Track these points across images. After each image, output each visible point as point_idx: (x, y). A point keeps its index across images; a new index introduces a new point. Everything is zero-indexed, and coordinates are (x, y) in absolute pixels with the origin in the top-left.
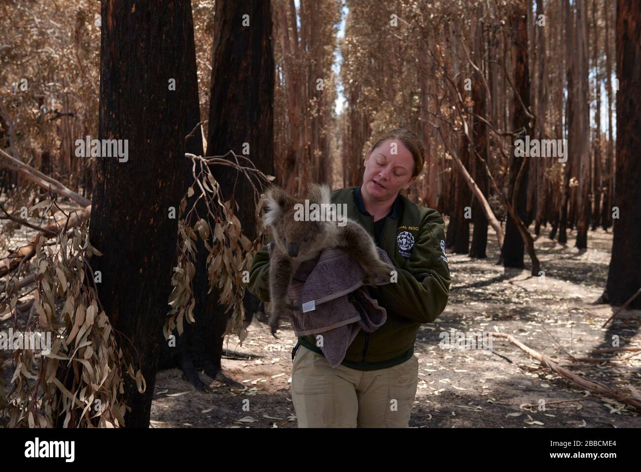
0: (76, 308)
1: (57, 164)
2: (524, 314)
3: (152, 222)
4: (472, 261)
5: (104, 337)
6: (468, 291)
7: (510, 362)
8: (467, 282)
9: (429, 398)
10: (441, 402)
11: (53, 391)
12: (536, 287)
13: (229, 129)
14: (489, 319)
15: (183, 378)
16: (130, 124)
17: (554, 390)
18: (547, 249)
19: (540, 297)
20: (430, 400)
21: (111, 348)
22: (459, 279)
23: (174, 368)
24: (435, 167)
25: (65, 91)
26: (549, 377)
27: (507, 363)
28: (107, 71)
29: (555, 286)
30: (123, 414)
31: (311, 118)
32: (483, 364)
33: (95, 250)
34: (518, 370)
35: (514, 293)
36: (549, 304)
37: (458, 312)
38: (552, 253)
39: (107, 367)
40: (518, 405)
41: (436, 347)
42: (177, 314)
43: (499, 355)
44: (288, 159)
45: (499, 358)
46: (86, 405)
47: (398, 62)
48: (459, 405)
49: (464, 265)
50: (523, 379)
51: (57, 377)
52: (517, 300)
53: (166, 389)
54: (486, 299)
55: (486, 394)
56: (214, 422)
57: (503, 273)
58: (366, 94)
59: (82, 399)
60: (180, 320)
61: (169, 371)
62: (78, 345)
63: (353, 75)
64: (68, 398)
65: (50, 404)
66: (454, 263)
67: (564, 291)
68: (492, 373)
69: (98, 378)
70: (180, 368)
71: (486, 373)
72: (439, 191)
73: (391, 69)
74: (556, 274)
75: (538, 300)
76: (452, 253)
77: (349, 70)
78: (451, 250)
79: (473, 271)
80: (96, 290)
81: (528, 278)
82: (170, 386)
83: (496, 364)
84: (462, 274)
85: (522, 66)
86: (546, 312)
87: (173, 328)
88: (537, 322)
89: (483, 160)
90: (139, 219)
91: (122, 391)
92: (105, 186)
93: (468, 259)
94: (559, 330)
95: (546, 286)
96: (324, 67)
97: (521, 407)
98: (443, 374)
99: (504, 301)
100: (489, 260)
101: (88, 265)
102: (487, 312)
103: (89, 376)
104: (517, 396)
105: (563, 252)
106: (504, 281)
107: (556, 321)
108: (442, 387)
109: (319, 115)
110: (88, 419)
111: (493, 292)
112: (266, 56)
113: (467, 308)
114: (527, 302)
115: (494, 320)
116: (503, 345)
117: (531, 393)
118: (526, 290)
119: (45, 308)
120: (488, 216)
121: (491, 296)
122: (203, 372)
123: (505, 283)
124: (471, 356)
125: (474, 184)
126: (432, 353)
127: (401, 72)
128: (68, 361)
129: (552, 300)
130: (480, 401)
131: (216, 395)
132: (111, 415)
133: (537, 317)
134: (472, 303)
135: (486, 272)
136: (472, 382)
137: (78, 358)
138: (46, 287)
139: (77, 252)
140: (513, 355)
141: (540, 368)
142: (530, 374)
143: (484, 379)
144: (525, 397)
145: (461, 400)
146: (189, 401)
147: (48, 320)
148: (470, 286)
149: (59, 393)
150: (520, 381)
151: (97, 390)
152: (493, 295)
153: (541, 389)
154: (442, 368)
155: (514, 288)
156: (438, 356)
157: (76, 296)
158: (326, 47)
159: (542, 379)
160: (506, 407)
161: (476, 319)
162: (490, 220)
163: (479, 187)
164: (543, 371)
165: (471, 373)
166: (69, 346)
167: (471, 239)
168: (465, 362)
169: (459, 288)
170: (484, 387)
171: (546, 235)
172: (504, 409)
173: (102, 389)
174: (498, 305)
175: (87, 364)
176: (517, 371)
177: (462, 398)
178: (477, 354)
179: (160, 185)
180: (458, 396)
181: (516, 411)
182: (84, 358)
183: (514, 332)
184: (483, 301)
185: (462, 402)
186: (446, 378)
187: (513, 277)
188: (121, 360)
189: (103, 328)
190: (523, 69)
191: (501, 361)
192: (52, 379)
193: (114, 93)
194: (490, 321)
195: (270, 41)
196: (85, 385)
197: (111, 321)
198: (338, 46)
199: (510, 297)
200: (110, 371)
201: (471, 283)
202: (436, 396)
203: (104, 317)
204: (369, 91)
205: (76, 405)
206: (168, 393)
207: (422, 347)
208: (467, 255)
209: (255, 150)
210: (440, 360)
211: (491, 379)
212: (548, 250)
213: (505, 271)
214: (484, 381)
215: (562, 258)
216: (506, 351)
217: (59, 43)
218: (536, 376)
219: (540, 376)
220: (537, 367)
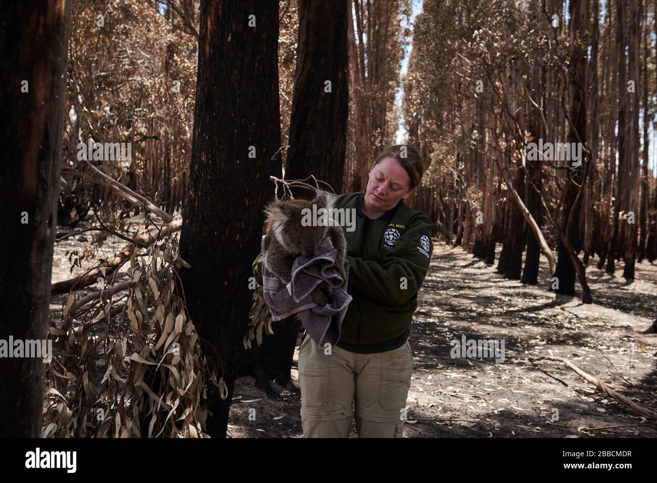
0: (166, 316)
1: (141, 183)
2: (577, 340)
3: (238, 238)
4: (524, 287)
5: (191, 344)
6: (522, 315)
7: (566, 385)
8: (520, 306)
9: (489, 416)
10: (501, 422)
11: (141, 393)
12: (587, 314)
13: (307, 154)
14: (544, 343)
15: (256, 386)
16: (222, 145)
17: (610, 414)
18: (595, 278)
19: (591, 324)
20: (490, 418)
21: (196, 355)
22: (513, 303)
23: (248, 376)
24: (490, 196)
25: (152, 116)
26: (605, 401)
27: (563, 386)
28: (202, 95)
29: (606, 314)
30: (205, 419)
31: (374, 147)
32: (539, 386)
33: (185, 262)
34: (574, 393)
35: (566, 318)
36: (600, 331)
37: (514, 335)
38: (600, 282)
39: (192, 373)
40: (576, 428)
41: (493, 367)
42: (258, 325)
43: (554, 378)
44: (354, 184)
45: (554, 381)
46: (171, 408)
47: (458, 97)
48: (518, 424)
49: (517, 290)
50: (579, 402)
51: (145, 380)
52: (569, 326)
53: (240, 395)
54: (540, 324)
55: (545, 415)
56: (285, 429)
57: (555, 299)
58: (428, 126)
59: (169, 403)
60: (260, 331)
61: (243, 378)
62: (166, 351)
63: (416, 109)
64: (154, 401)
65: (138, 405)
66: (507, 288)
67: (614, 319)
68: (549, 395)
69: (184, 383)
70: (253, 376)
71: (544, 395)
72: (493, 219)
73: (451, 104)
74: (605, 303)
75: (590, 327)
76: (505, 278)
77: (413, 104)
78: (503, 276)
79: (525, 295)
80: (185, 301)
81: (579, 305)
82: (244, 393)
83: (552, 387)
84: (516, 298)
85: (579, 104)
86: (598, 338)
87: (252, 339)
88: (590, 347)
89: (539, 192)
90: (226, 235)
91: (205, 397)
92: (196, 203)
93: (521, 285)
94: (612, 356)
95: (596, 313)
96: (388, 100)
97: (579, 430)
98: (501, 394)
99: (557, 325)
100: (540, 287)
101: (178, 276)
102: (541, 336)
103: (175, 380)
104: (575, 419)
105: (611, 281)
106: (556, 307)
107: (608, 348)
108: (501, 407)
109: (382, 145)
110: (173, 422)
111: (546, 317)
112: (341, 87)
113: (522, 331)
114: (579, 327)
115: (548, 344)
116: (558, 368)
117: (589, 417)
118: (577, 317)
119: (137, 315)
120: (541, 245)
121: (544, 320)
122: (274, 381)
123: (557, 309)
124: (527, 378)
125: (528, 214)
126: (490, 373)
127: (460, 107)
128: (157, 366)
129: (603, 327)
130: (539, 422)
131: (287, 404)
132: (194, 419)
133: (590, 343)
134: (527, 327)
135: (538, 298)
136: (530, 403)
137: (166, 364)
138: (139, 295)
139: (167, 264)
140: (568, 378)
141: (596, 393)
142: (586, 398)
143: (541, 401)
144: (583, 420)
145: (520, 420)
146: (262, 408)
147: (139, 327)
148: (523, 310)
149: (146, 395)
150: (577, 404)
151: (182, 395)
152: (546, 319)
153: (597, 414)
154: (500, 388)
155: (566, 313)
156: (496, 376)
157: (167, 304)
158: (391, 83)
159: (598, 403)
160: (564, 429)
161: (530, 342)
162: (543, 248)
163: (533, 217)
164: (599, 396)
165: (529, 394)
166: (157, 352)
167: (523, 266)
168: (522, 383)
169: (513, 312)
170: (542, 409)
171: (594, 265)
172: (563, 430)
173: (187, 394)
174: (551, 330)
175: (174, 370)
176: (574, 395)
177: (521, 418)
178: (533, 376)
179: (247, 204)
180: (517, 416)
181: (574, 434)
182: (171, 363)
183: (568, 356)
184: (537, 325)
185: (521, 422)
186: (505, 397)
187: (564, 303)
188: (205, 367)
189: (189, 336)
190: (579, 107)
191: (557, 384)
192: (139, 383)
193: (208, 116)
194: (544, 345)
195: (345, 73)
196: (171, 389)
197: (198, 330)
198: (401, 81)
199: (562, 322)
200: (195, 377)
201: (524, 307)
202: (496, 414)
203: (191, 326)
204: (430, 124)
205: (162, 407)
206: (242, 399)
207: (480, 367)
208: (519, 281)
209: (328, 175)
210: (497, 380)
211: (548, 401)
212: (597, 279)
213: (557, 297)
214: (541, 403)
215: (610, 288)
216: (561, 374)
217: (148, 73)
218: (592, 400)
219: (596, 401)
220: (593, 392)
